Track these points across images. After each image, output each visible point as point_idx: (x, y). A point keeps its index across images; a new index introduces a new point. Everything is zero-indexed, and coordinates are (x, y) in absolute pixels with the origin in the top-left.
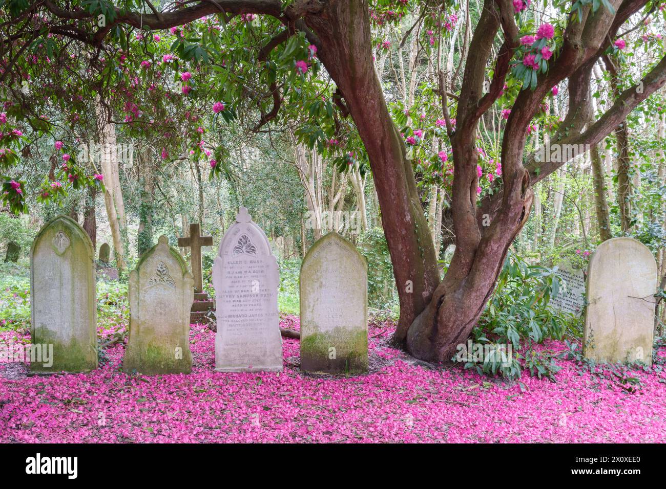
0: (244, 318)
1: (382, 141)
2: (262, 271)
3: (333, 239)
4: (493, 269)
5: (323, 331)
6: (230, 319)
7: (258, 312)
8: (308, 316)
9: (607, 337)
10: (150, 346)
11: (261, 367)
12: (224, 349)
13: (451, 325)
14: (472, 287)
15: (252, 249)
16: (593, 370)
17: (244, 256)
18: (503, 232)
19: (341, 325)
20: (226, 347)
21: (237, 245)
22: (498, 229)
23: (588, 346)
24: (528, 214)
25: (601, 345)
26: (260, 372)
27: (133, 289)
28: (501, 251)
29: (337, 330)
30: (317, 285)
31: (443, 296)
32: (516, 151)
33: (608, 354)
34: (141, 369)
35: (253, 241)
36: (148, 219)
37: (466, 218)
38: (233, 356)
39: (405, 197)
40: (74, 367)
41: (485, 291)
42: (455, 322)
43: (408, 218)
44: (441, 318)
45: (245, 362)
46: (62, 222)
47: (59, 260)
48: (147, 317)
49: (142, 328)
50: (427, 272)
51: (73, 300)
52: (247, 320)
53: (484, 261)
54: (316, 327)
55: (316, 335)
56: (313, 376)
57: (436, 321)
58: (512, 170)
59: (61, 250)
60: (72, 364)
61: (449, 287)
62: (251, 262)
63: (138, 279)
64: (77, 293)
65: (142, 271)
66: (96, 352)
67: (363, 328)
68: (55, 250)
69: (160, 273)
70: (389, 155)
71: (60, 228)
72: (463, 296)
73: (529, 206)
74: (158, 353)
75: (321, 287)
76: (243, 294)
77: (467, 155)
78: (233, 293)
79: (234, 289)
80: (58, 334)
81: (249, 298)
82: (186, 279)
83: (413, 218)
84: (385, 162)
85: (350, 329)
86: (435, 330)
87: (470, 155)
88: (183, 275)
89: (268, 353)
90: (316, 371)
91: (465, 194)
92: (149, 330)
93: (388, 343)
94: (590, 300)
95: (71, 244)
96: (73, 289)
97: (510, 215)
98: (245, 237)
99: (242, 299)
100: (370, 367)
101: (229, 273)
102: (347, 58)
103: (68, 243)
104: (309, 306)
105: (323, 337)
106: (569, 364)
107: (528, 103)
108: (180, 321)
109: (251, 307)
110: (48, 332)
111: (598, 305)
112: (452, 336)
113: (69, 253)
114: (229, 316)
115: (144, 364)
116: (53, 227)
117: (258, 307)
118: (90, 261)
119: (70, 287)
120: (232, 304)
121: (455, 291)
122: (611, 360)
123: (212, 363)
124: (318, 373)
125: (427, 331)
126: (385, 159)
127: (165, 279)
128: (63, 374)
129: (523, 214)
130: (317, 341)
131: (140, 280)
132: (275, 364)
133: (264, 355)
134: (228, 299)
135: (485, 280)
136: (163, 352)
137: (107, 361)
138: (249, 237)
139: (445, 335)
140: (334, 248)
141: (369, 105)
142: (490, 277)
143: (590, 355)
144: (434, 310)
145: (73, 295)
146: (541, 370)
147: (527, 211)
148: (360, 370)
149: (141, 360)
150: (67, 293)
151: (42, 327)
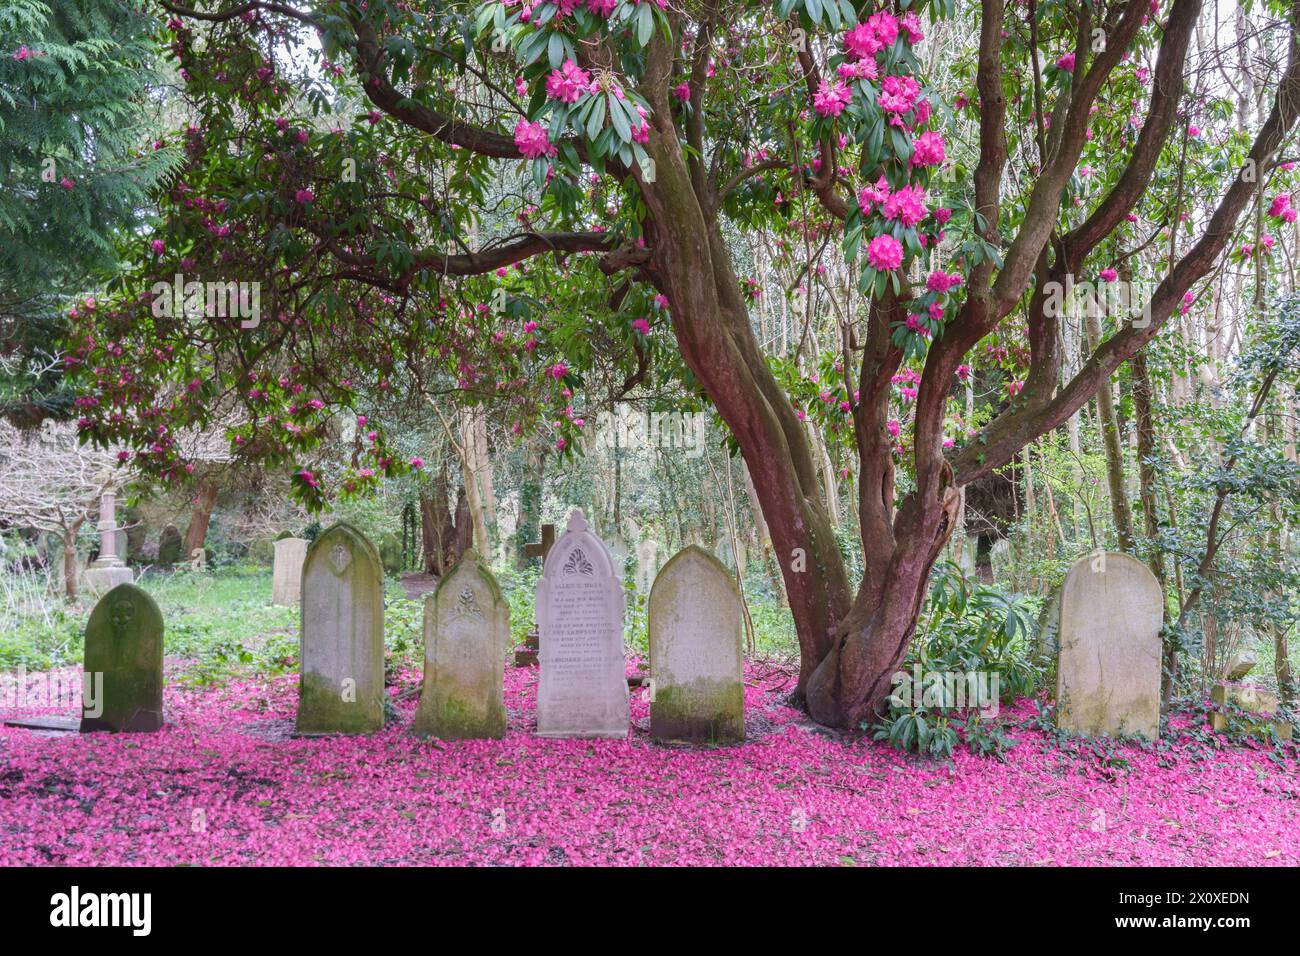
0: (574, 663)
1: (750, 422)
2: (601, 599)
3: (693, 555)
4: (909, 598)
5: (680, 683)
6: (558, 664)
7: (596, 655)
8: (660, 660)
9: (1090, 697)
10: (450, 699)
11: (599, 732)
12: (550, 706)
13: (858, 676)
14: (883, 623)
15: (587, 568)
16: (1064, 746)
17: (577, 578)
18: (918, 547)
19: (705, 674)
20: (552, 703)
21: (568, 562)
22: (911, 543)
23: (1062, 710)
24: (954, 522)
25: (1081, 709)
26: (594, 739)
27: (429, 621)
28: (918, 573)
29: (700, 681)
30: (672, 618)
31: (846, 636)
32: (930, 436)
33: (1092, 723)
34: (438, 732)
35: (589, 558)
36: (533, 506)
37: (875, 525)
38: (561, 715)
39: (793, 497)
40: (353, 727)
41: (902, 630)
42: (862, 673)
43: (799, 525)
44: (844, 666)
45: (578, 723)
46: (342, 532)
47: (337, 581)
48: (447, 661)
49: (439, 676)
50: (833, 600)
51: (354, 635)
52: (579, 666)
53: (897, 586)
54: (671, 677)
55: (671, 687)
56: (666, 746)
57: (839, 671)
58: (925, 462)
59: (341, 568)
60: (350, 723)
61: (855, 622)
62: (587, 585)
63: (436, 608)
64: (359, 626)
65: (441, 597)
66: (382, 706)
67: (736, 680)
68: (333, 568)
69: (466, 601)
70: (763, 441)
71: (340, 538)
72: (872, 635)
73: (953, 511)
74: (461, 710)
75: (677, 621)
76: (575, 629)
77: (872, 440)
78: (562, 629)
79: (563, 623)
80: (334, 682)
81: (583, 635)
82: (498, 609)
83: (807, 525)
84: (759, 451)
85: (717, 680)
86: (838, 684)
87: (877, 438)
88: (495, 603)
89: (608, 712)
90: (673, 738)
91: (874, 492)
92: (449, 678)
93: (786, 700)
94: (1063, 642)
95: (354, 561)
96: (354, 622)
97: (925, 523)
98: (578, 551)
99: (574, 636)
100: (749, 735)
101: (557, 600)
102: (683, 320)
103: (349, 559)
104: (662, 648)
105: (680, 691)
106: (1033, 736)
107: (937, 371)
108: (491, 666)
109: (586, 648)
110: (321, 678)
111: (1076, 651)
112: (863, 692)
113: (351, 573)
114: (557, 660)
115: (442, 724)
116: (330, 539)
117: (596, 648)
118: (376, 582)
119: (350, 618)
120: (561, 642)
121: (862, 629)
122: (1096, 731)
123: (534, 725)
124: (675, 741)
125: (829, 685)
126: (758, 446)
127: (472, 608)
128: (337, 736)
129: (947, 522)
130: (673, 696)
131: (439, 610)
132: (617, 728)
133: (603, 716)
134: (556, 636)
135: (900, 615)
136: (467, 709)
137: (394, 718)
138: (585, 552)
139: (852, 691)
140: (695, 567)
141: (722, 377)
142: (906, 609)
143: (1065, 724)
144: (835, 655)
145: (354, 629)
146: (986, 745)
147: (951, 518)
148: (733, 739)
149: (438, 719)
150: (345, 625)
151: (313, 672)
